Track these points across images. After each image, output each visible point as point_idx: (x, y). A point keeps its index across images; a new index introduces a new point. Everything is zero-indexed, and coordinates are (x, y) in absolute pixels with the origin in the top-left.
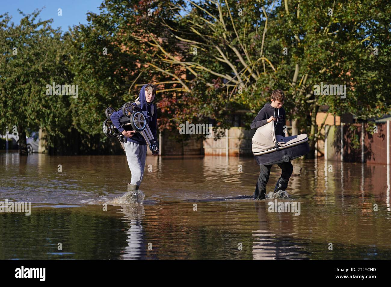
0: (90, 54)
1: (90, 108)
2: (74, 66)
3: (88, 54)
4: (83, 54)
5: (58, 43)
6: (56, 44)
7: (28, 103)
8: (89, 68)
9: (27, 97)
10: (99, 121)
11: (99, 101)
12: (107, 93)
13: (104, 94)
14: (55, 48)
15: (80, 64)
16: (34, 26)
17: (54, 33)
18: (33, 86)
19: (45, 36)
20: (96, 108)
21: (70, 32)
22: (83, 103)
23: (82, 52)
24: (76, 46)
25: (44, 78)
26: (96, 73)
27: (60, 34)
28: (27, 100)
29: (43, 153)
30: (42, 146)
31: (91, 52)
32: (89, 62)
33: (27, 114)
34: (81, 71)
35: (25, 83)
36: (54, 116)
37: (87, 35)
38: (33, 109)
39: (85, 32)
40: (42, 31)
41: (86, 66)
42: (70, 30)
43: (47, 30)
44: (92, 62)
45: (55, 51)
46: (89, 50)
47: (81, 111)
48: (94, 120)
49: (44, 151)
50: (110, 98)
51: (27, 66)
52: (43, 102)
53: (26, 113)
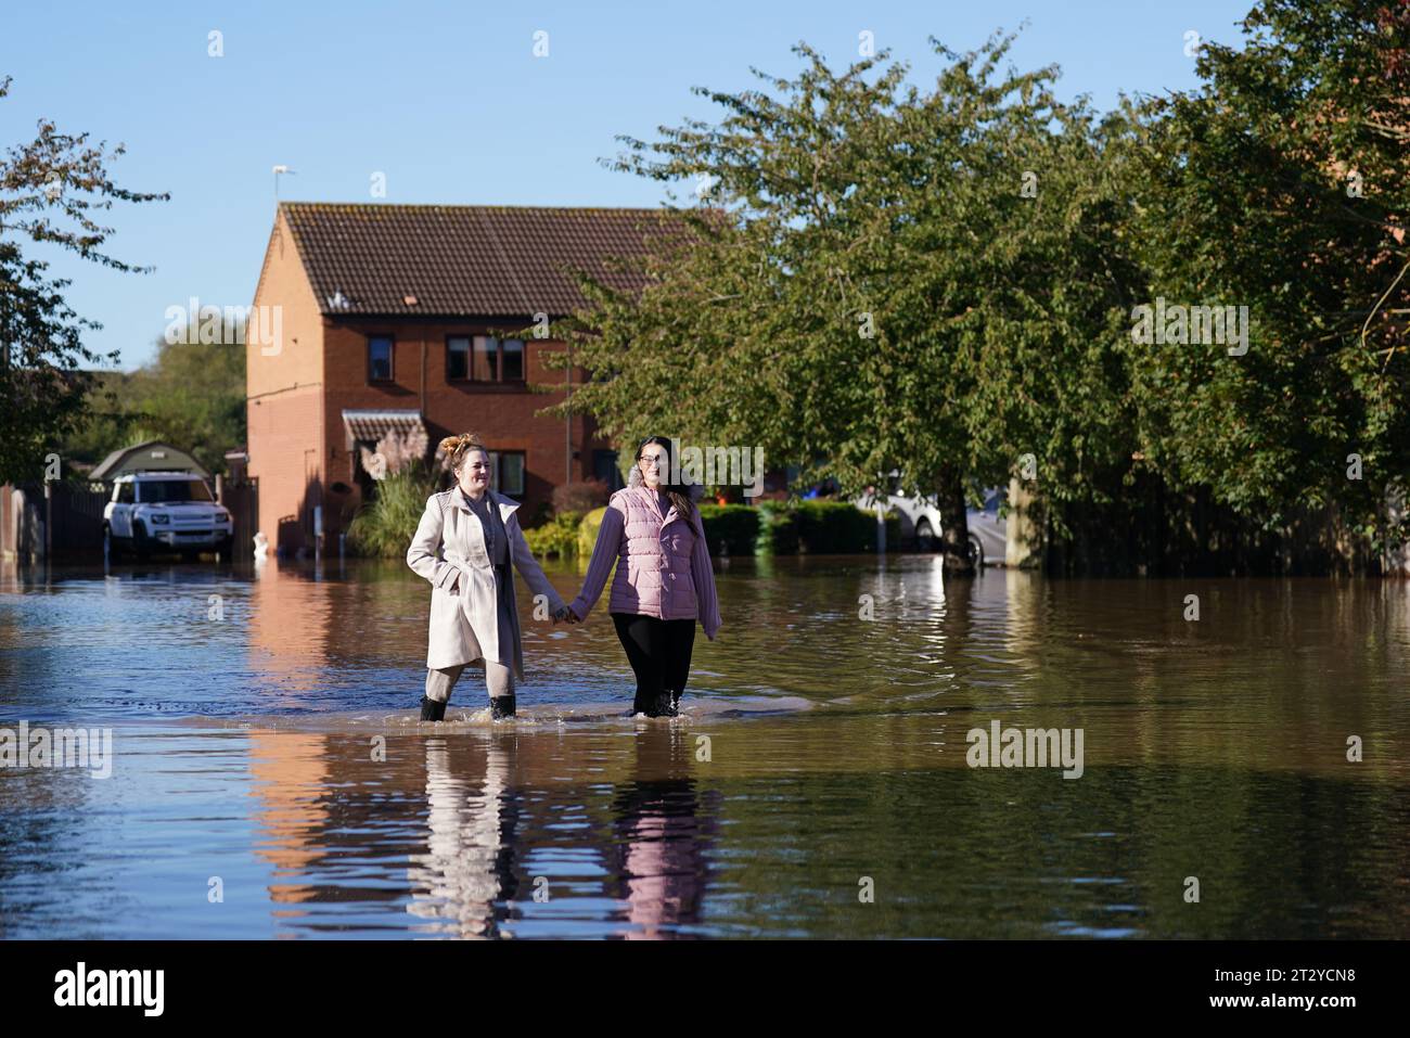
0: (1210, 201)
1: (1216, 402)
2: (1153, 242)
3: (1204, 200)
4: (1185, 202)
5: (1080, 157)
6: (1073, 160)
7: (974, 382)
8: (1209, 253)
9: (971, 363)
10: (1249, 451)
11: (1245, 376)
12: (1277, 344)
13: (1264, 349)
14: (1069, 177)
15: (1173, 237)
16: (992, 97)
17: (1062, 118)
18: (990, 320)
19: (1031, 132)
20: (1239, 401)
21: (1123, 114)
22: (1185, 385)
23: (1183, 194)
24: (1157, 170)
25: (1029, 290)
26: (1233, 268)
27: (1089, 119)
28: (971, 373)
29: (1024, 567)
30: (1020, 538)
31: (1215, 194)
32: (1205, 229)
33: (971, 421)
34: (1176, 262)
35: (958, 308)
36: (1070, 431)
37: (1200, 133)
38: (990, 406)
39: (1191, 121)
40: (1021, 114)
41: (1195, 244)
42: (1127, 105)
43: (1040, 106)
44: (1219, 229)
45: (1071, 186)
46: (1205, 185)
47: (1179, 415)
48: (1233, 447)
49: (1027, 560)
50: (1290, 364)
51: (967, 244)
52: (1029, 378)
53: (967, 419)
